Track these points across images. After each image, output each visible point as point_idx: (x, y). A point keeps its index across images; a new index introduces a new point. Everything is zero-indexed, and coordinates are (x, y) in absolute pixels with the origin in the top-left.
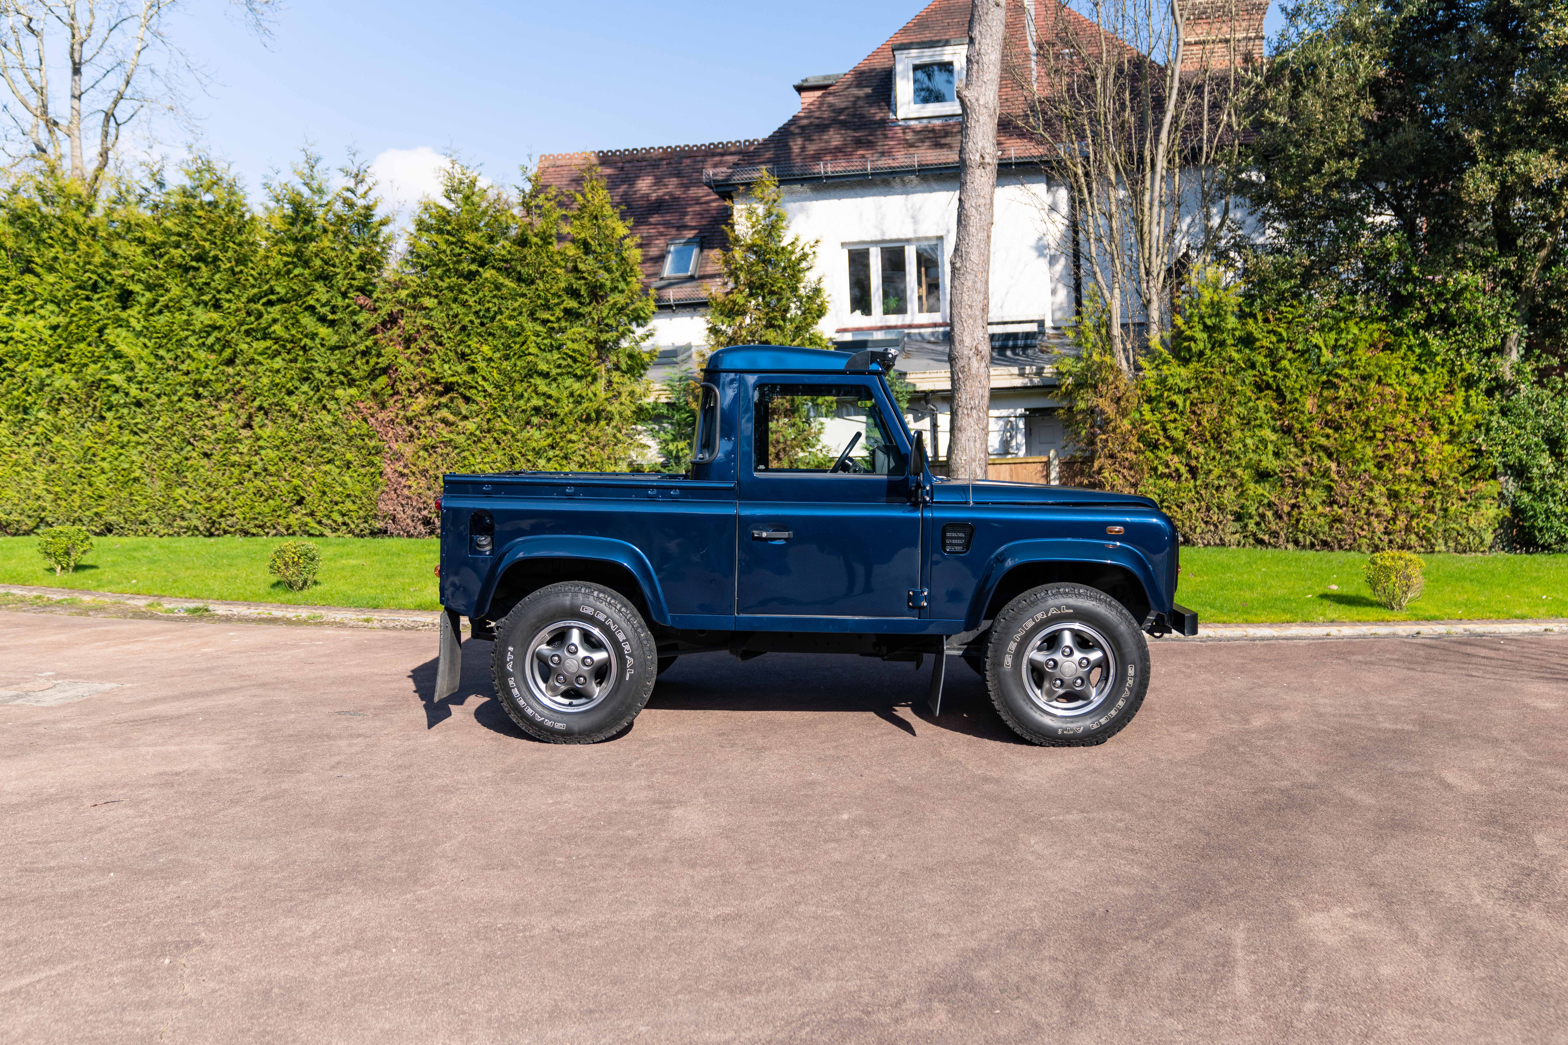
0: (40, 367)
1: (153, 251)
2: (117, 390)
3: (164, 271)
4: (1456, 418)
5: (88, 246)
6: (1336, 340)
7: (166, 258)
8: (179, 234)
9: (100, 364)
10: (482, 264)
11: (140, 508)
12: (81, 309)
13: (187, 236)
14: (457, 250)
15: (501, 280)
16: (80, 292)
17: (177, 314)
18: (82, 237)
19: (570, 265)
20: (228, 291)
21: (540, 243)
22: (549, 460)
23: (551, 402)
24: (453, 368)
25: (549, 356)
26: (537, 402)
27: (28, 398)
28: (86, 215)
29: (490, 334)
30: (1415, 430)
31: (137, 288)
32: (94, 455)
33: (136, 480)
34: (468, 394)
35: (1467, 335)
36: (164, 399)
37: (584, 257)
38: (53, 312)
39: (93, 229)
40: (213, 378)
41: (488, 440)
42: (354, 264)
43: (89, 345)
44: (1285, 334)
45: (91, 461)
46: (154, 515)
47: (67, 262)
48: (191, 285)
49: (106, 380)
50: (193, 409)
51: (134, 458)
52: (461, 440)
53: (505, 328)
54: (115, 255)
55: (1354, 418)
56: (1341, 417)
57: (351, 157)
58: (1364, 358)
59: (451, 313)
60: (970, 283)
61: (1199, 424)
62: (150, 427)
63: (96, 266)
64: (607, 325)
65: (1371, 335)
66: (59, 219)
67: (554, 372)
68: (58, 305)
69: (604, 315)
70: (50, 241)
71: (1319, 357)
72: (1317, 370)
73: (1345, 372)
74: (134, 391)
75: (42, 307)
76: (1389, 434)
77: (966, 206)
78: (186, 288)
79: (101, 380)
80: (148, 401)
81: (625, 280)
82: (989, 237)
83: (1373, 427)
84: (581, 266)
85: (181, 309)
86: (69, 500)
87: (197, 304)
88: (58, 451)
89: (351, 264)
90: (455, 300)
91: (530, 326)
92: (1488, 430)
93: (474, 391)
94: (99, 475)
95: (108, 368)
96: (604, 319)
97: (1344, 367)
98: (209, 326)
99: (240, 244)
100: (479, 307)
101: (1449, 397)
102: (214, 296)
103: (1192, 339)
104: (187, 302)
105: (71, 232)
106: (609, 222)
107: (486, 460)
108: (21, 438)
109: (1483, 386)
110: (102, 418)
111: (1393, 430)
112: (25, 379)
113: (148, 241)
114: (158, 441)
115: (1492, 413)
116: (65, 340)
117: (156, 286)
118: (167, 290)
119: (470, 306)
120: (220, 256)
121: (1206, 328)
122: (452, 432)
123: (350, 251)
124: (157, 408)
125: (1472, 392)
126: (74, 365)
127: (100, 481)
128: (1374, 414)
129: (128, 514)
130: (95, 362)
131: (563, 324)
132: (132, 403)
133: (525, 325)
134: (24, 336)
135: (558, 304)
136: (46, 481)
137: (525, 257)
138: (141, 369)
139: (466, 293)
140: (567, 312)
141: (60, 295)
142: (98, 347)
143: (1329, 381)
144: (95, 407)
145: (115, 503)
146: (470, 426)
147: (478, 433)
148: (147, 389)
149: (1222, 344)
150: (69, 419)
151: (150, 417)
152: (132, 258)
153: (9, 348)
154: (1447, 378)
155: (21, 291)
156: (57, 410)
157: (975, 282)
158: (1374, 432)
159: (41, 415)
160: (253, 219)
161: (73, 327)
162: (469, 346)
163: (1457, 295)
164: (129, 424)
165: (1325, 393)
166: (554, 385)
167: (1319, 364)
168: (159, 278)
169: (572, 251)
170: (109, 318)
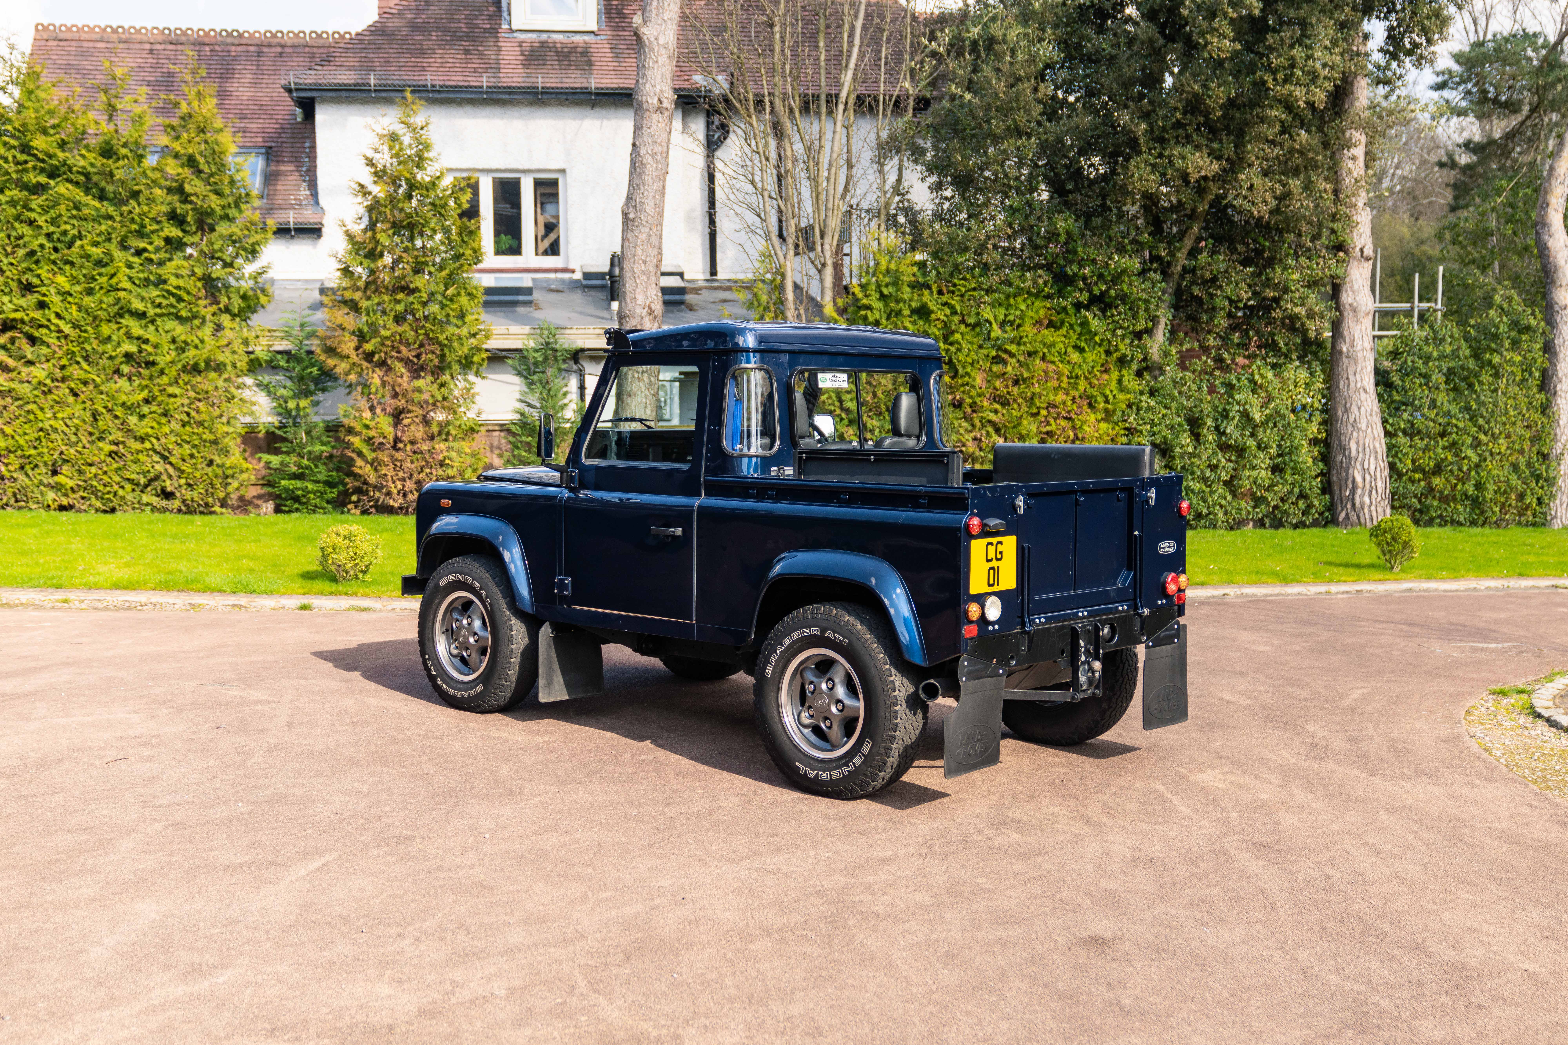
4: (1111, 397)
6: (1006, 316)
10: (53, 174)
14: (21, 157)
15: (80, 196)
19: (172, 185)
21: (130, 155)
22: (142, 417)
23: (149, 348)
24: (15, 301)
25: (143, 292)
26: (130, 347)
29: (67, 262)
30: (1075, 407)
34: (36, 334)
35: (1123, 316)
41: (63, 391)
44: (958, 308)
52: (25, 390)
53: (87, 257)
55: (1020, 395)
56: (1008, 393)
58: (1030, 335)
59: (14, 234)
60: (644, 237)
61: (875, 395)
65: (1037, 311)
67: (151, 312)
71: (989, 332)
72: (988, 344)
73: (1013, 348)
76: (1052, 410)
77: (642, 153)
81: (238, 207)
82: (664, 187)
83: (1038, 404)
84: (188, 188)
90: (18, 218)
91: (118, 254)
92: (1138, 410)
93: (44, 331)
96: (216, 252)
97: (1012, 342)
100: (52, 229)
101: (1106, 377)
103: (868, 308)
107: (60, 415)
109: (1135, 366)
111: (1055, 406)
115: (1142, 393)
119: (40, 227)
121: (883, 297)
122: (12, 380)
125: (1124, 372)
128: (1038, 390)
131: (163, 255)
133: (115, 254)
135: (158, 231)
137: (112, 171)
139: (31, 210)
140: (168, 240)
143: (997, 356)
146: (39, 373)
147: (48, 381)
149: (899, 313)
154: (1103, 357)
157: (649, 236)
158: (1038, 408)
162: (39, 276)
163: (1117, 278)
165: (995, 368)
166: (152, 328)
167: (989, 339)
169: (173, 168)
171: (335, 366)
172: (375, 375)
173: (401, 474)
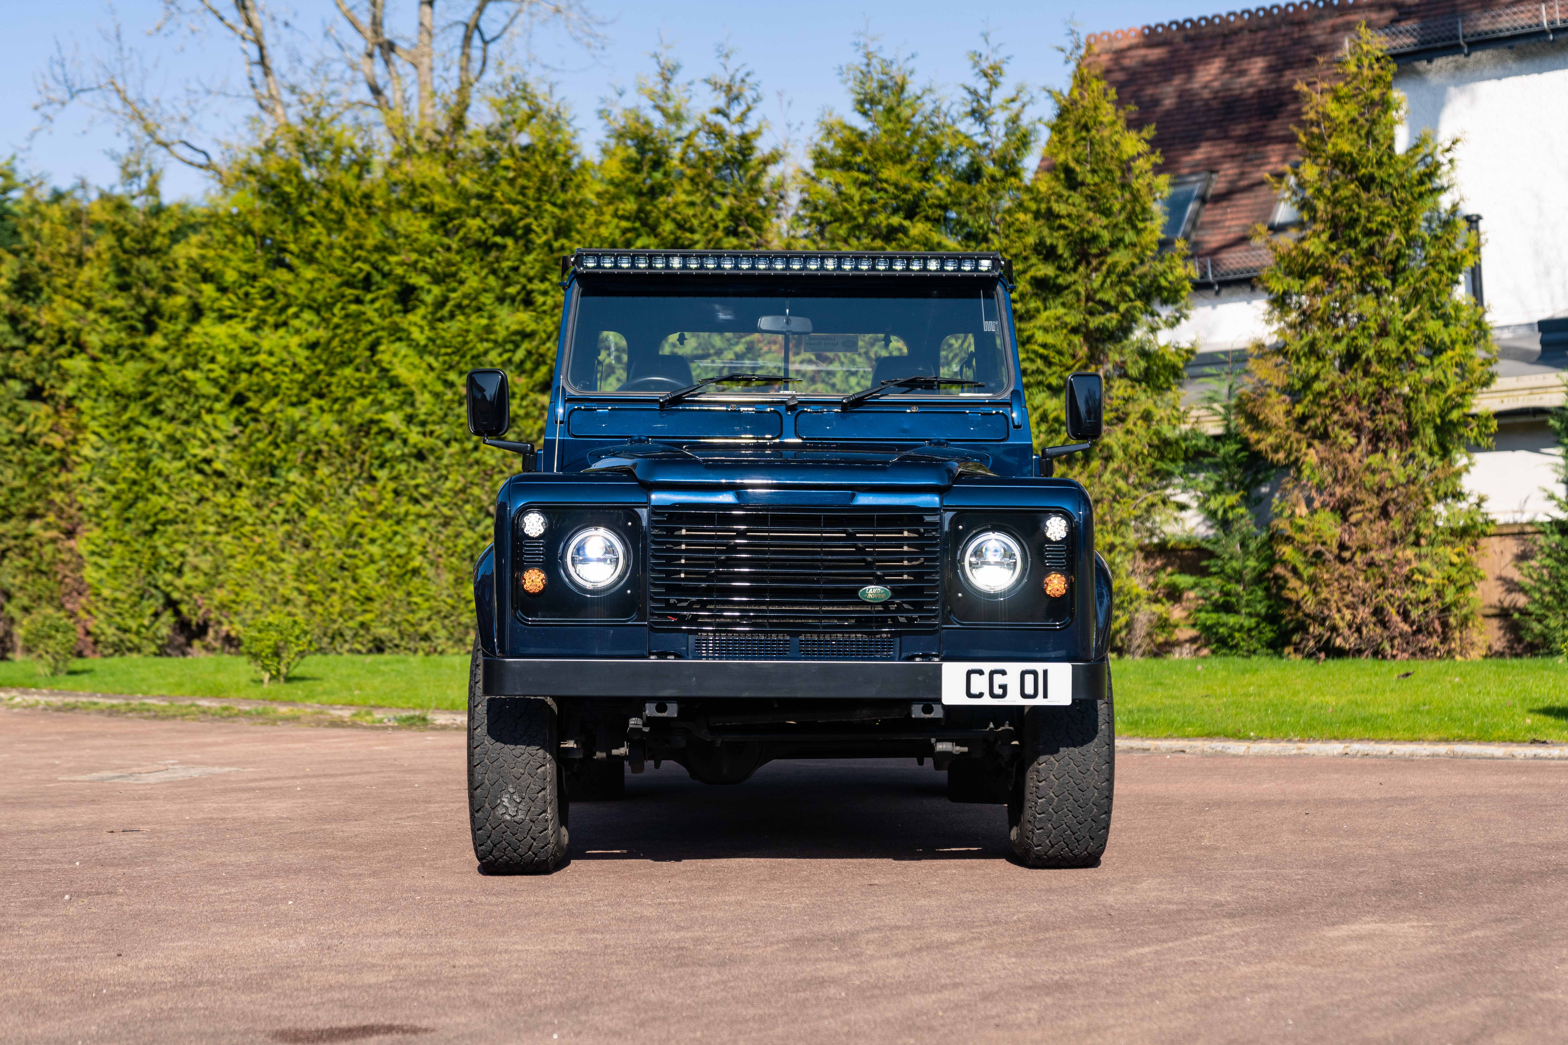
0: (293, 405)
1: (444, 224)
2: (391, 435)
3: (459, 252)
5: (360, 221)
7: (461, 233)
8: (479, 196)
9: (370, 398)
10: (909, 214)
11: (420, 615)
12: (347, 316)
13: (488, 198)
14: (872, 194)
15: (936, 237)
16: (348, 291)
17: (473, 318)
18: (353, 210)
19: (1043, 206)
20: (543, 280)
21: (999, 174)
27: (278, 453)
28: (359, 177)
31: (421, 281)
32: (361, 536)
33: (415, 572)
36: (455, 447)
37: (1066, 193)
38: (310, 323)
39: (367, 196)
40: (521, 412)
42: (721, 226)
43: (358, 370)
45: (356, 545)
46: (439, 626)
47: (331, 247)
48: (494, 272)
49: (379, 421)
50: (492, 462)
51: (414, 538)
54: (395, 234)
57: (722, 60)
62: (434, 491)
63: (369, 252)
64: (1101, 302)
66: (324, 186)
68: (318, 312)
69: (1096, 285)
70: (310, 219)
74: (414, 436)
75: (296, 316)
78: (486, 277)
79: (372, 422)
80: (432, 450)
81: (1134, 227)
84: (1059, 208)
85: (479, 309)
86: (327, 604)
87: (501, 300)
88: (314, 530)
89: (716, 226)
94: (367, 565)
95: (381, 402)
96: (1096, 292)
98: (516, 333)
99: (563, 207)
102: (524, 287)
104: (487, 299)
105: (337, 203)
106: (1106, 133)
108: (266, 511)
110: (373, 479)
112: (273, 424)
113: (437, 210)
114: (446, 511)
116: (326, 363)
117: (446, 276)
118: (462, 282)
120: (534, 227)
123: (718, 207)
124: (445, 461)
126: (335, 400)
127: (368, 574)
129: (405, 625)
130: (363, 395)
131: (1033, 304)
132: (411, 455)
134: (273, 360)
135: (1024, 272)
136: (298, 576)
137: (975, 198)
138: (424, 402)
140: (1038, 283)
141: (320, 297)
142: (368, 371)
144: (363, 463)
145: (387, 608)
148: (432, 433)
150: (328, 482)
151: (435, 475)
152: (414, 236)
153: (254, 379)
155: (270, 293)
156: (313, 469)
159: (293, 476)
160: (582, 166)
161: (336, 343)
164: (407, 486)
168: (449, 263)
170: (383, 329)
171: (1258, 441)
172: (1312, 451)
173: (1349, 598)
